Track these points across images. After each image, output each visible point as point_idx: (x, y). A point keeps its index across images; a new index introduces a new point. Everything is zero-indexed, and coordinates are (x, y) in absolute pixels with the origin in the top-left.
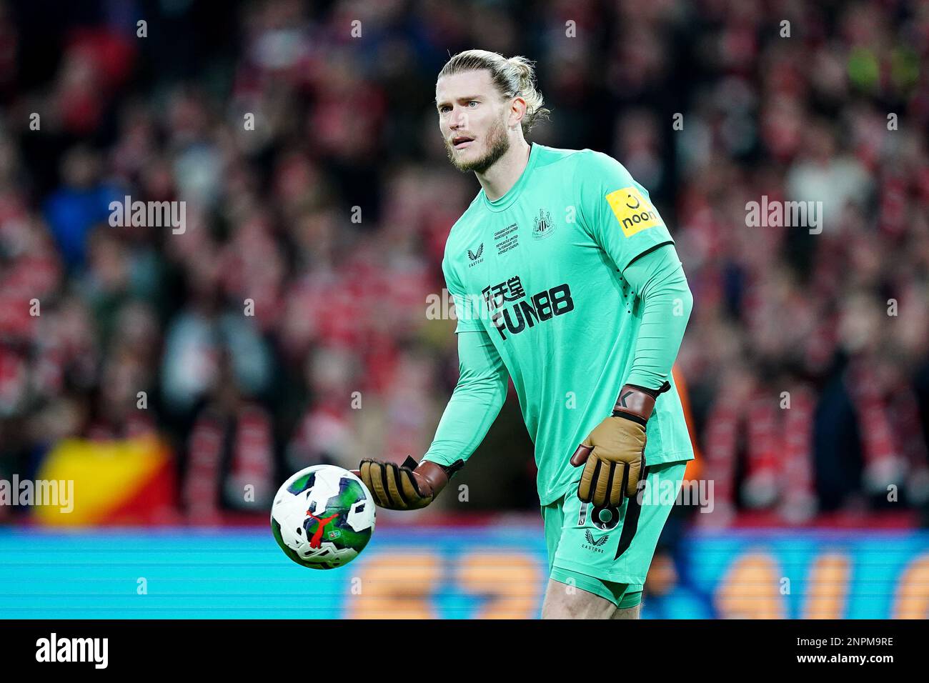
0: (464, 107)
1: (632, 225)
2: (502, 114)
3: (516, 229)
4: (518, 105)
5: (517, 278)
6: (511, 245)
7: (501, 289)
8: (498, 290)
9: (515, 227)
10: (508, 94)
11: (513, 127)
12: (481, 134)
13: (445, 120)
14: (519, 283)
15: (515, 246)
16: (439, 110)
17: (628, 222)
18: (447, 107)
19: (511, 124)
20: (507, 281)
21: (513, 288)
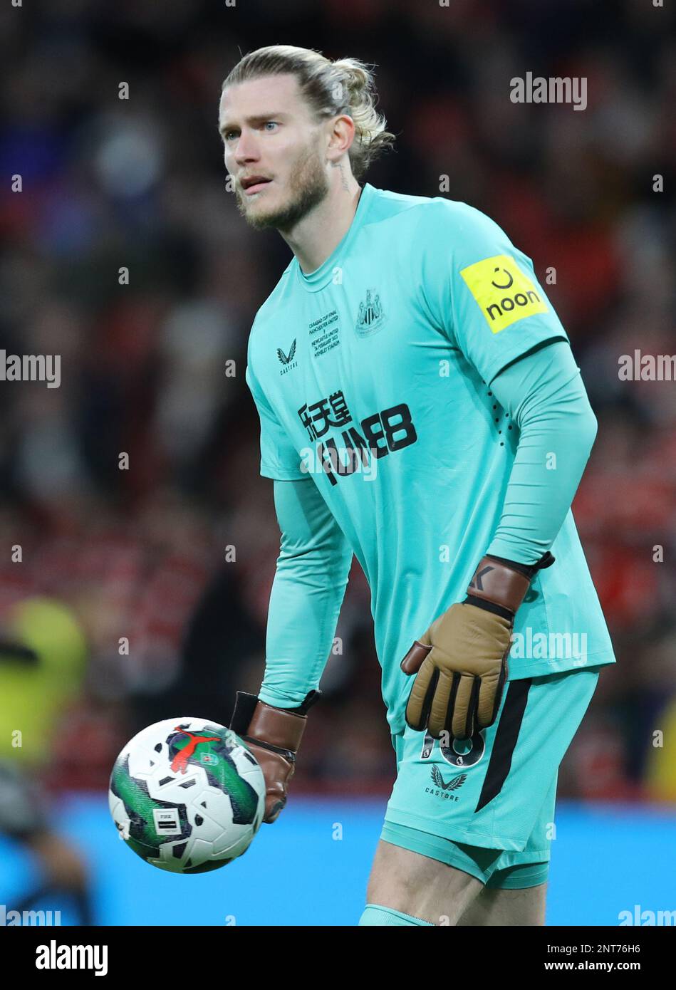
0: (258, 132)
1: (501, 314)
2: (316, 140)
3: (336, 318)
4: (342, 128)
5: (340, 394)
6: (330, 344)
7: (322, 409)
8: (318, 411)
9: (334, 316)
10: (327, 110)
11: (335, 162)
12: (282, 172)
13: (232, 152)
14: (343, 401)
15: (335, 345)
16: (223, 136)
17: (494, 311)
18: (234, 132)
19: (332, 156)
20: (328, 398)
21: (337, 408)
